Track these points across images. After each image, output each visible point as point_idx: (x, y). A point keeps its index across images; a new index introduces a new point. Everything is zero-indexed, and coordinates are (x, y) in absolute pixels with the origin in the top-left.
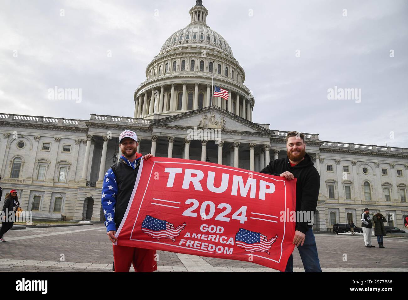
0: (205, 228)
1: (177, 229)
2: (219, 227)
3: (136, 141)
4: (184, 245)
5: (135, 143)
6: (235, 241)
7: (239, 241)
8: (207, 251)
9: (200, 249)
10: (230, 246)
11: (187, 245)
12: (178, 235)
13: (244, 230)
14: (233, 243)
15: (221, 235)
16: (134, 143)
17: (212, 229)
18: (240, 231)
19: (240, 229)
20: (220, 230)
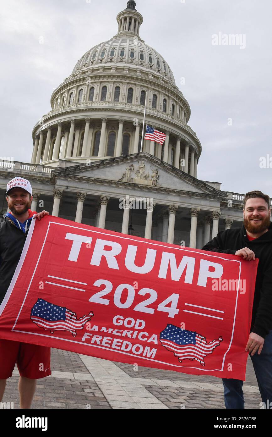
0: (119, 321)
1: (81, 320)
2: (138, 321)
3: (30, 194)
4: (88, 341)
5: (28, 196)
6: (159, 339)
7: (165, 339)
8: (120, 350)
9: (110, 348)
10: (152, 345)
11: (92, 342)
12: (82, 328)
13: (174, 327)
14: (156, 342)
15: (140, 331)
17: (129, 323)
18: (167, 328)
19: (168, 325)
20: (140, 325)
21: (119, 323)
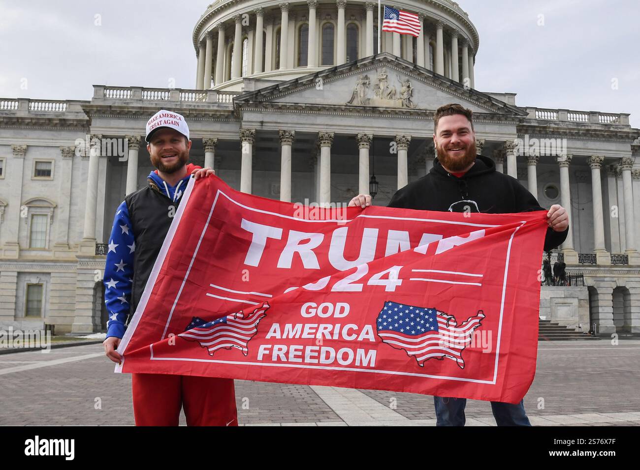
0: (310, 310)
1: (252, 317)
2: (339, 305)
3: (186, 137)
4: (267, 358)
5: (183, 140)
6: (377, 331)
7: (386, 329)
8: (319, 364)
9: (303, 363)
10: (366, 345)
11: (274, 358)
12: (255, 330)
13: (396, 305)
14: (372, 338)
15: (343, 322)
16: (180, 141)
17: (325, 310)
18: (385, 308)
19: (386, 304)
20: (342, 310)
21: (311, 313)
